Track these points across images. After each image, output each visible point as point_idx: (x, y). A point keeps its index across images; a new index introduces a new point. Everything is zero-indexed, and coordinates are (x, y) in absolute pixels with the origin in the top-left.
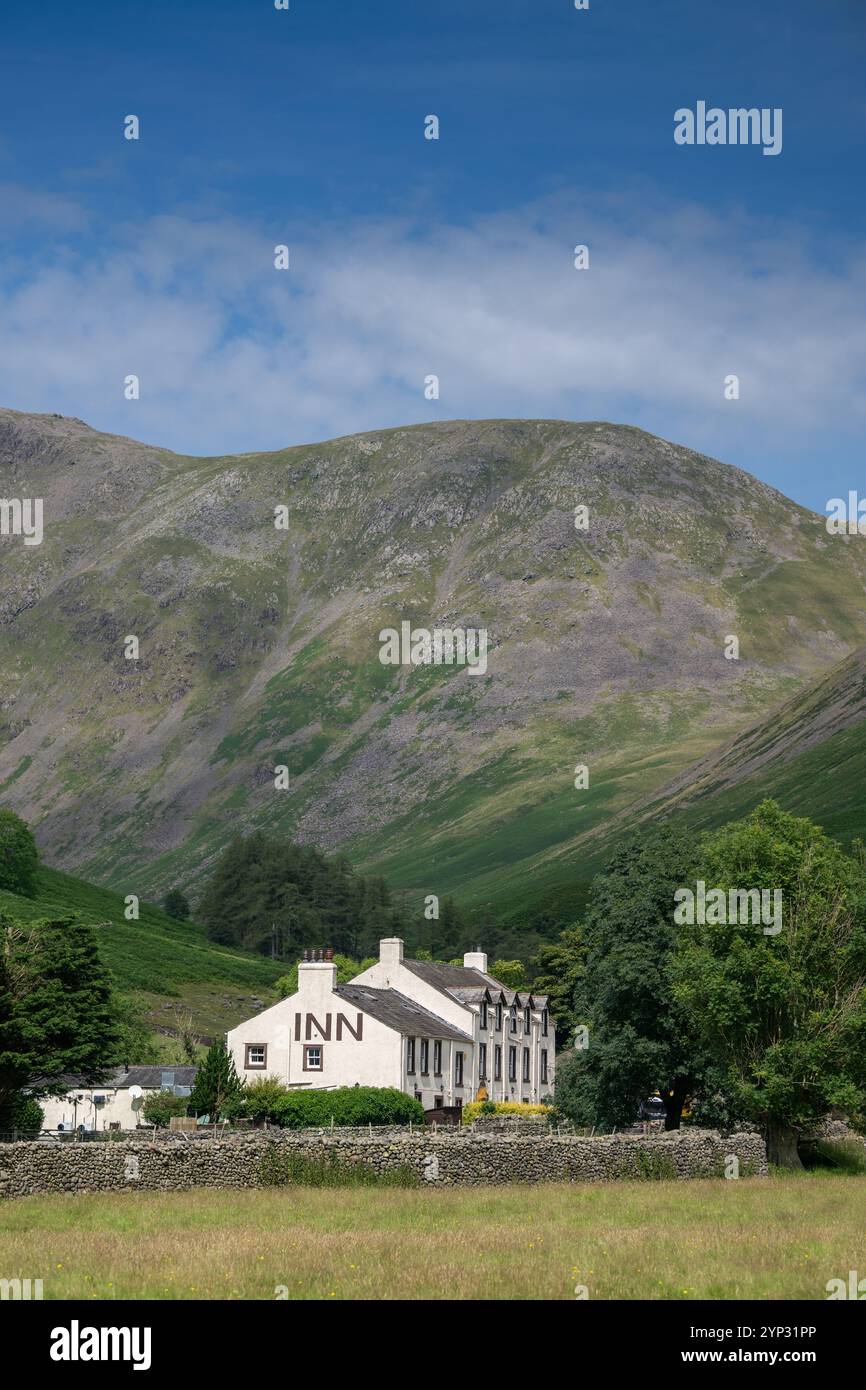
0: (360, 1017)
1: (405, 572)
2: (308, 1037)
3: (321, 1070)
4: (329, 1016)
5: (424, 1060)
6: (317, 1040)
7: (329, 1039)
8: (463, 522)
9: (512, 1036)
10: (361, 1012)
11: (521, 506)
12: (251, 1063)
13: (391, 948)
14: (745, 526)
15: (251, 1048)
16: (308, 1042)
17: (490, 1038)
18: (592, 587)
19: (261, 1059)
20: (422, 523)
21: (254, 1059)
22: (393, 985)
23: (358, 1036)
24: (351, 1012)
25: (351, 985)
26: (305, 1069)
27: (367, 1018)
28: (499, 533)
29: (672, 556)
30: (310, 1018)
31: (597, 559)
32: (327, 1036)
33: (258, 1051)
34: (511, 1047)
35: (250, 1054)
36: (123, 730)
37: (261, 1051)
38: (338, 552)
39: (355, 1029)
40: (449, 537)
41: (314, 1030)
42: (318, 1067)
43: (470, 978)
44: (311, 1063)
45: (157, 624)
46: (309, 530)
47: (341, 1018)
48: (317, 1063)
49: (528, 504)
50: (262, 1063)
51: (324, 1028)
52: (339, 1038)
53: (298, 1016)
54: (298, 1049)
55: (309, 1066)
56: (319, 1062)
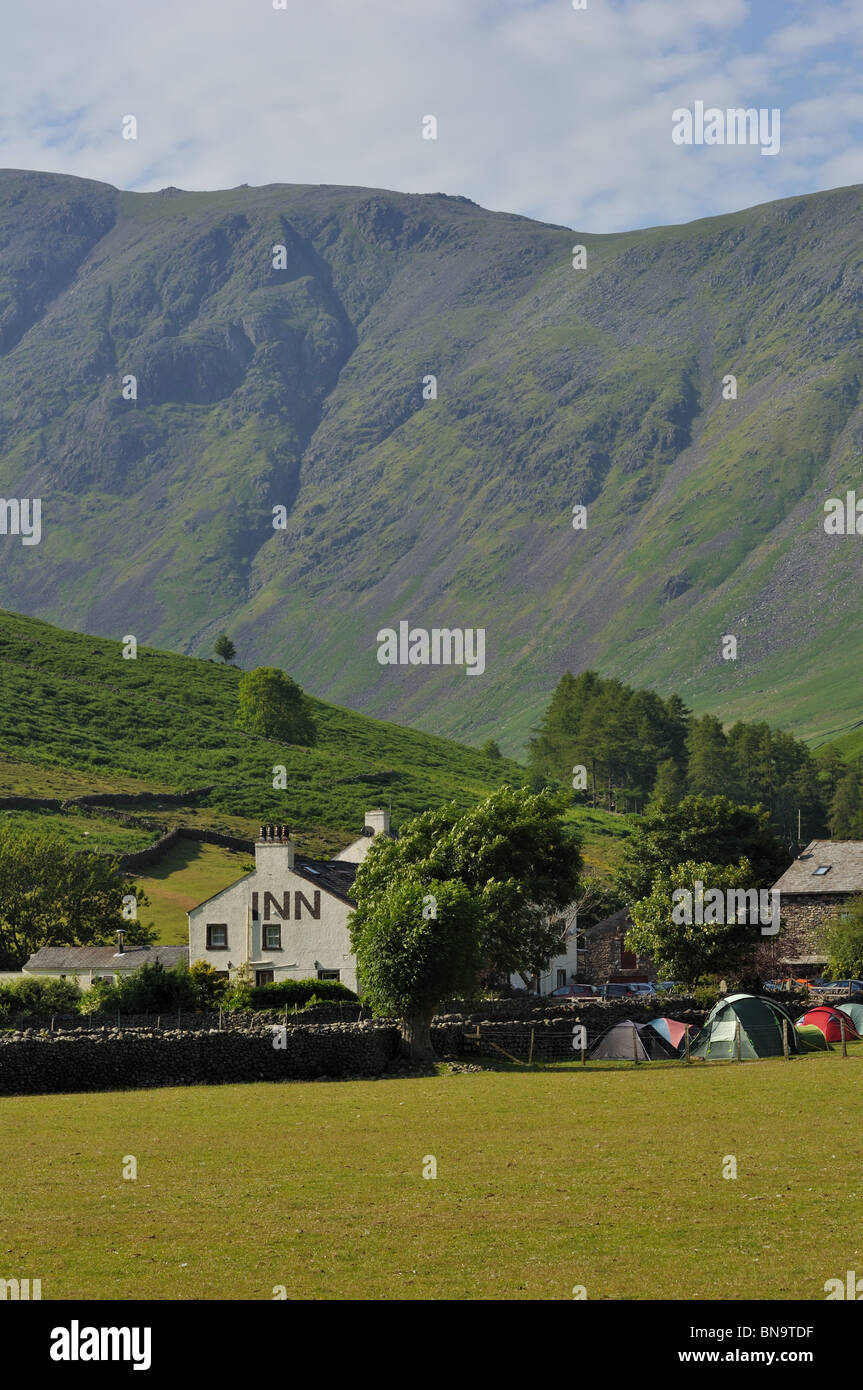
0: (317, 894)
2: (267, 917)
3: (279, 949)
4: (287, 894)
6: (274, 920)
7: (288, 918)
10: (319, 889)
12: (213, 944)
15: (211, 929)
16: (268, 922)
19: (223, 939)
21: (216, 940)
23: (316, 914)
24: (308, 889)
26: (264, 949)
27: (324, 894)
30: (268, 897)
32: (285, 914)
33: (218, 933)
35: (213, 935)
37: (223, 931)
39: (313, 906)
41: (273, 910)
42: (277, 946)
44: (270, 942)
47: (299, 896)
48: (276, 943)
50: (223, 944)
51: (282, 904)
52: (298, 916)
53: (255, 896)
54: (257, 929)
55: (268, 946)
56: (278, 941)
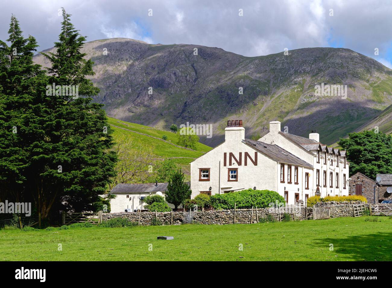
0: (256, 154)
2: (230, 164)
3: (237, 181)
4: (240, 154)
5: (289, 176)
6: (235, 166)
10: (256, 151)
12: (202, 178)
13: (275, 126)
15: (202, 170)
16: (230, 167)
17: (321, 167)
19: (207, 176)
21: (204, 176)
22: (276, 143)
23: (255, 163)
24: (252, 152)
26: (229, 181)
27: (259, 154)
30: (231, 155)
32: (240, 164)
33: (205, 173)
34: (330, 172)
35: (202, 173)
37: (207, 172)
39: (254, 160)
41: (233, 161)
42: (235, 179)
44: (232, 177)
47: (247, 154)
50: (208, 178)
51: (238, 159)
52: (246, 164)
53: (225, 154)
54: (225, 171)
55: (231, 179)
56: (236, 177)
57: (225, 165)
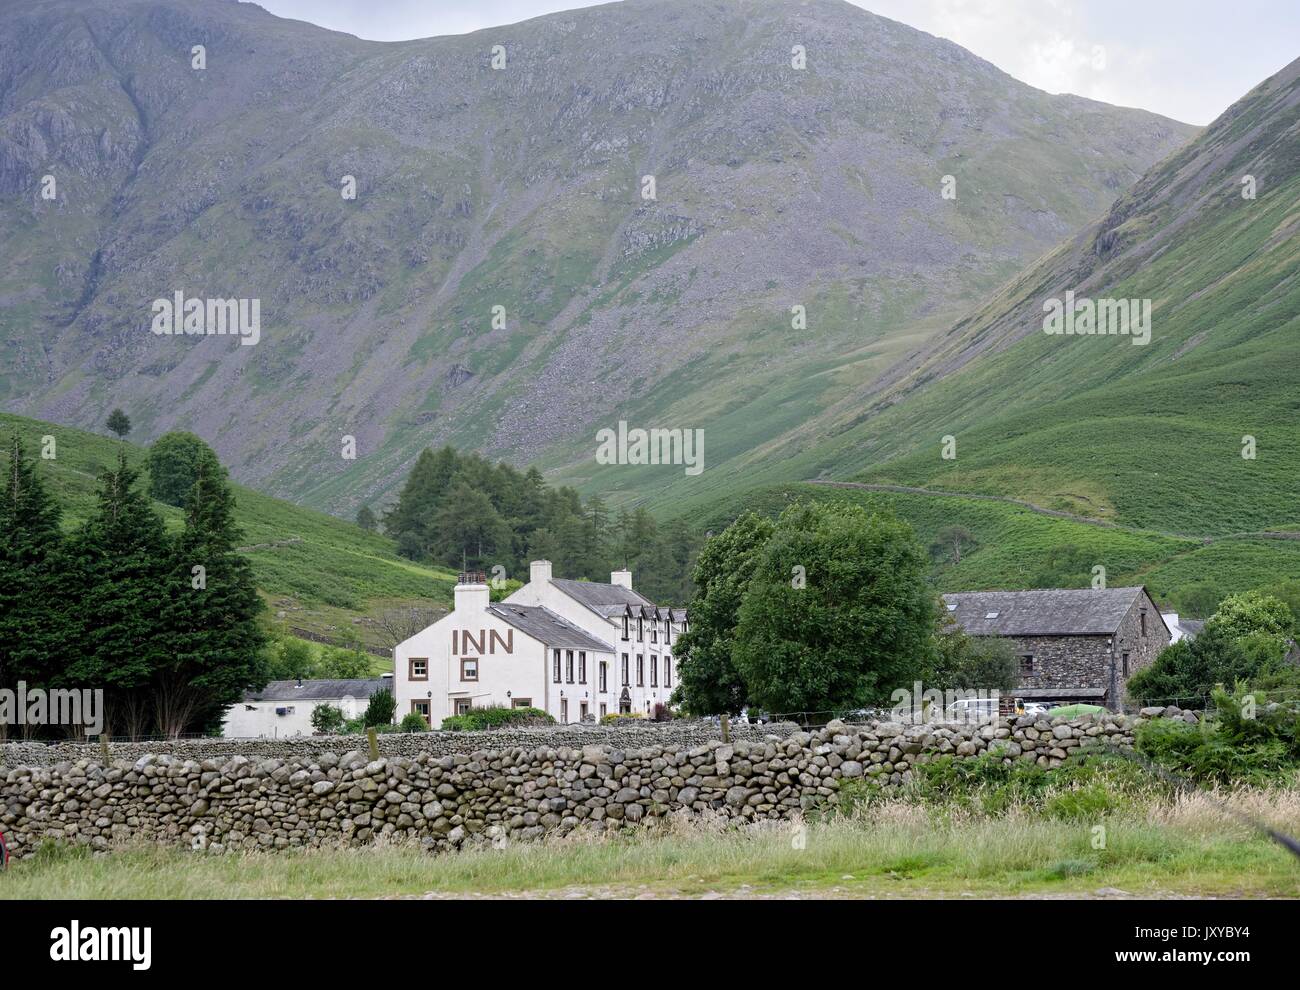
0: (510, 633)
1: (604, 159)
2: (465, 652)
3: (477, 680)
4: (483, 632)
5: (569, 670)
6: (473, 653)
7: (484, 653)
8: (663, 106)
9: (653, 646)
10: (511, 628)
11: (725, 87)
12: (415, 675)
13: (541, 570)
14: (959, 102)
16: (465, 656)
17: (633, 648)
18: (800, 170)
19: (423, 672)
20: (620, 108)
21: (417, 672)
22: (544, 604)
23: (509, 650)
24: (502, 628)
25: (505, 605)
26: (463, 680)
27: (517, 633)
28: (700, 116)
29: (884, 136)
30: (466, 634)
31: (805, 141)
32: (481, 650)
33: (419, 666)
34: (652, 656)
35: (414, 668)
36: (312, 332)
37: (423, 665)
38: (533, 139)
39: (506, 643)
40: (649, 122)
42: (474, 677)
43: (616, 596)
44: (468, 674)
45: (345, 219)
46: (502, 116)
47: (493, 633)
48: (473, 675)
49: (732, 84)
50: (424, 676)
51: (479, 642)
52: (492, 651)
53: (455, 633)
54: (456, 661)
55: (466, 677)
56: (474, 673)
57: (455, 652)
